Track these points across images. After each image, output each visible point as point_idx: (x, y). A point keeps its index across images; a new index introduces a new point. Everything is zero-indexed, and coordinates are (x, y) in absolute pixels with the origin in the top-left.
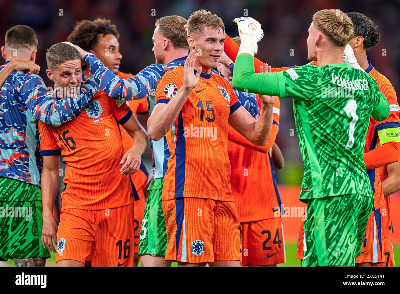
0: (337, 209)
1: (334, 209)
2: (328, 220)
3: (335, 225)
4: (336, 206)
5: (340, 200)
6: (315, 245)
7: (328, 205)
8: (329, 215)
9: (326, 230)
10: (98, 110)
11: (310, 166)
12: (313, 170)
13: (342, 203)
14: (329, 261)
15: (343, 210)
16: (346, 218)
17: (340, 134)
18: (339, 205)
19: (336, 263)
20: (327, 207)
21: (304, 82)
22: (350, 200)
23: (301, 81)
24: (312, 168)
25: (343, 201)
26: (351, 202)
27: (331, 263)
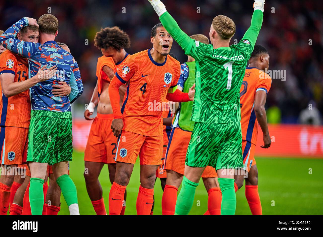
0: (204, 136)
1: (203, 135)
3: (202, 145)
5: (207, 131)
6: (188, 153)
7: (201, 132)
11: (195, 102)
12: (196, 104)
13: (208, 133)
15: (208, 137)
16: (209, 142)
17: (221, 82)
18: (206, 134)
20: (200, 133)
21: (201, 50)
22: (212, 132)
23: (199, 49)
24: (196, 103)
25: (208, 132)
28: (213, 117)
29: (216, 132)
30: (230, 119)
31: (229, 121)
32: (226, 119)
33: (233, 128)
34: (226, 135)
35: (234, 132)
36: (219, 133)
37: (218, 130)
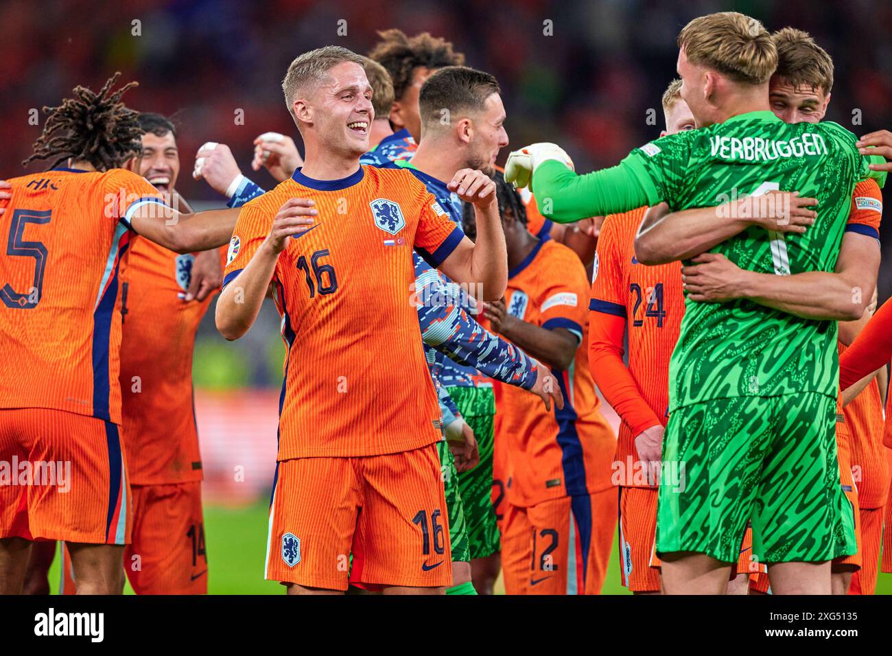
0: (701, 431)
2: (684, 452)
3: (700, 465)
4: (699, 424)
5: (704, 411)
7: (686, 420)
8: (687, 442)
10: (396, 219)
14: (683, 541)
18: (704, 421)
19: (698, 545)
22: (724, 414)
25: (709, 413)
26: (727, 417)
27: (688, 544)
28: (720, 377)
29: (737, 414)
30: (785, 382)
31: (782, 388)
32: (769, 382)
33: (797, 406)
35: (801, 423)
36: (746, 418)
37: (746, 407)
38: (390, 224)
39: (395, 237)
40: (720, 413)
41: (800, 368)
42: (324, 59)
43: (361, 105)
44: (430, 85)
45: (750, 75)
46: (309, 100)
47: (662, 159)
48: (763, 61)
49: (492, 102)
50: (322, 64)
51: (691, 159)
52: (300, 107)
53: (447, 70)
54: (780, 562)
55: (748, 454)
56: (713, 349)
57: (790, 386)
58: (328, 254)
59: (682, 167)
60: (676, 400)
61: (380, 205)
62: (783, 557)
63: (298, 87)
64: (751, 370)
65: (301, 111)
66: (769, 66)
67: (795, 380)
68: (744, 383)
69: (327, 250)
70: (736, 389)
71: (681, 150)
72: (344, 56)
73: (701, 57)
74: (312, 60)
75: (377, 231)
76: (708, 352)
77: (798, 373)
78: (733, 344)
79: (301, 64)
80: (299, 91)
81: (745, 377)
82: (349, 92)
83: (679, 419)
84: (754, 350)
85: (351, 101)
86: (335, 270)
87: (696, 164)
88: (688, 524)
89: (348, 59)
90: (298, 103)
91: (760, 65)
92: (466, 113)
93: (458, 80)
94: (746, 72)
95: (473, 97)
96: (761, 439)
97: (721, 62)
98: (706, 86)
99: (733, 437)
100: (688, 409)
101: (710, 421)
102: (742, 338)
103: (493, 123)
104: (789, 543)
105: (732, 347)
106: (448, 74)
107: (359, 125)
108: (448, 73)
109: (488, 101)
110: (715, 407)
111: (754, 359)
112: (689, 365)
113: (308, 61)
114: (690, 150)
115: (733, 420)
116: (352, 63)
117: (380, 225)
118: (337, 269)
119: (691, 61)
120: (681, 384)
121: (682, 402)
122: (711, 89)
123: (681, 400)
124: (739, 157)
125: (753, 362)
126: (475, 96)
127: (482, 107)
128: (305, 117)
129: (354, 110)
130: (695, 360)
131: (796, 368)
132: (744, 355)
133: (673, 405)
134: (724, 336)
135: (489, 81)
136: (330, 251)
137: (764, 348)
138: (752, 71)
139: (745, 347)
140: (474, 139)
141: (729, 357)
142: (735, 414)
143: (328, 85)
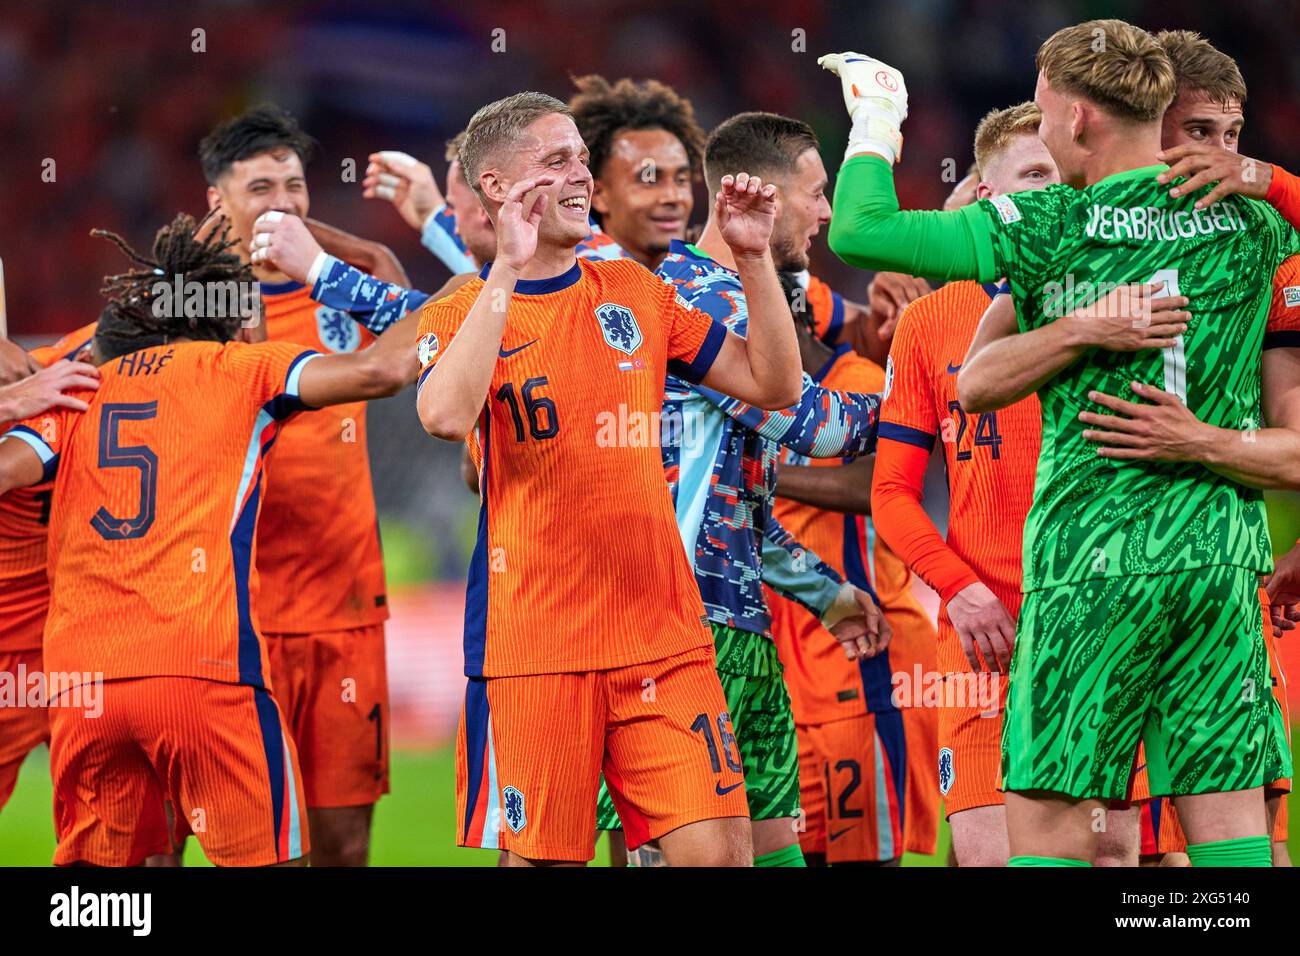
0: (1061, 623)
1: (1055, 620)
2: (1040, 650)
4: (1059, 613)
5: (1071, 597)
9: (1033, 682)
10: (630, 333)
14: (1036, 774)
15: (1078, 625)
18: (1069, 609)
20: (1041, 612)
21: (1029, 236)
22: (1100, 598)
23: (1023, 232)
26: (1104, 601)
27: (1043, 779)
30: (1187, 552)
31: (1183, 561)
32: (1163, 553)
33: (1204, 579)
34: (1171, 615)
38: (623, 340)
39: (632, 359)
40: (1095, 597)
41: (1208, 531)
42: (520, 112)
43: (576, 174)
44: (719, 139)
45: (1136, 106)
46: (501, 170)
47: (1020, 231)
48: (1154, 86)
49: (808, 161)
50: (517, 119)
51: (1062, 239)
52: (490, 181)
53: (742, 118)
54: (1189, 794)
55: (1134, 650)
56: (1084, 509)
57: (1194, 557)
58: (546, 383)
59: (1047, 250)
60: (1032, 577)
61: (607, 313)
62: (1192, 787)
63: (485, 153)
64: (1138, 537)
65: (491, 187)
66: (1163, 95)
67: (1201, 548)
68: (1129, 557)
69: (545, 378)
70: (1118, 564)
71: (1049, 223)
72: (546, 105)
73: (1066, 81)
74: (503, 114)
75: (608, 352)
76: (1078, 513)
77: (1206, 537)
78: (1112, 500)
79: (486, 120)
80: (487, 159)
81: (1130, 547)
82: (558, 156)
83: (1034, 604)
84: (1141, 509)
85: (562, 169)
86: (557, 406)
87: (1069, 246)
88: (1045, 750)
89: (553, 109)
90: (485, 176)
91: (1150, 92)
92: (772, 177)
93: (759, 131)
94: (1131, 102)
95: (780, 155)
96: (1151, 629)
97: (1094, 87)
98: (1074, 123)
99: (1112, 628)
100: (1049, 592)
101: (1081, 609)
102: (1124, 492)
103: (810, 190)
104: (1199, 768)
105: (1111, 505)
106: (743, 124)
107: (575, 201)
108: (744, 121)
109: (801, 160)
110: (1087, 589)
111: (1141, 519)
112: (1052, 531)
113: (496, 116)
114: (1061, 226)
115: (1113, 606)
116: (558, 114)
117: (611, 341)
118: (559, 405)
119: (1054, 87)
120: (1039, 557)
121: (1042, 582)
122: (1081, 126)
123: (1039, 579)
124: (1126, 235)
125: (1141, 524)
126: (783, 153)
127: (794, 168)
128: (498, 195)
129: (568, 181)
130: (1060, 525)
131: (1204, 530)
132: (1128, 516)
133: (1028, 584)
134: (1099, 489)
135: (803, 132)
136: (548, 378)
137: (1156, 505)
138: (1139, 99)
139: (1129, 505)
140: (784, 213)
141: (1107, 519)
142: (1116, 597)
143: (529, 149)
